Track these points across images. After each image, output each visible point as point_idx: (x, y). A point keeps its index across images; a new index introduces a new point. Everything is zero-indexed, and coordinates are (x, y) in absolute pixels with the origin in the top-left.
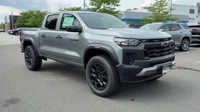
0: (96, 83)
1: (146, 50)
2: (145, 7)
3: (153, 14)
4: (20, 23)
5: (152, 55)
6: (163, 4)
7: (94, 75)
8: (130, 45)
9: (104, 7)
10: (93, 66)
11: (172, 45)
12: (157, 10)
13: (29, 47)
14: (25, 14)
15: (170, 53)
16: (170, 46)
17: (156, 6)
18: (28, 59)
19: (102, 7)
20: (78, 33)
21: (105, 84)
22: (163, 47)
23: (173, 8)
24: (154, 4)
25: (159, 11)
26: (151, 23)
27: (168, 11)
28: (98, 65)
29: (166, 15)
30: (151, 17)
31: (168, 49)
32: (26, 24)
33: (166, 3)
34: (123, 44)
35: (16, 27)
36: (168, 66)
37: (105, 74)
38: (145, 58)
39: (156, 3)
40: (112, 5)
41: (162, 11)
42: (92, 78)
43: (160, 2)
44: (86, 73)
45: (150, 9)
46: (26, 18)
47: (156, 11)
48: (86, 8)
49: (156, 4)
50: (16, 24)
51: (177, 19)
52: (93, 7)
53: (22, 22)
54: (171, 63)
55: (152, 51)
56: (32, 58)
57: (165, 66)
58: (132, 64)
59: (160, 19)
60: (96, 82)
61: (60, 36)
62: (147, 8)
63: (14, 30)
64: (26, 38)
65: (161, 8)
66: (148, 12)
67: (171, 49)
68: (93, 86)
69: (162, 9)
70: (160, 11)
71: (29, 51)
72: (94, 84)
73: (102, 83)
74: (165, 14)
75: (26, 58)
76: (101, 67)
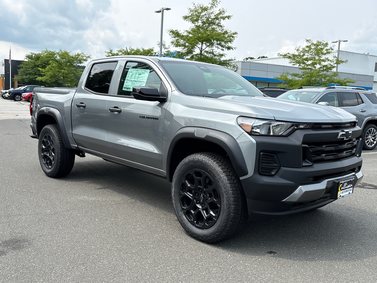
0: (193, 212)
1: (307, 146)
2: (285, 55)
3: (301, 69)
4: (25, 77)
5: (318, 158)
6: (322, 49)
7: (189, 195)
8: (272, 134)
9: (201, 51)
10: (189, 174)
11: (357, 139)
12: (310, 62)
13: (49, 127)
14: (38, 58)
15: (353, 155)
16: (354, 139)
17: (307, 54)
18: (45, 153)
19: (197, 51)
20: (157, 102)
21: (214, 215)
22: (342, 142)
23: (341, 58)
24: (303, 49)
25: (313, 64)
26: (302, 88)
27: (332, 64)
28: (199, 174)
29: (328, 73)
30: (296, 75)
31: (350, 146)
32: (39, 78)
33: (328, 48)
34: (258, 130)
35: (16, 84)
36: (349, 183)
37: (216, 193)
38: (304, 164)
39: (307, 47)
40: (218, 48)
41: (320, 64)
42: (185, 200)
43: (317, 45)
44: (173, 190)
45: (294, 59)
46: (38, 66)
47: (307, 63)
48: (164, 51)
49: (307, 49)
50: (16, 78)
51: (350, 82)
52: (179, 49)
53: (30, 74)
54: (354, 175)
55: (319, 148)
56: (53, 150)
57: (343, 182)
58: (275, 175)
59: (315, 80)
60: (192, 209)
61: (117, 108)
62: (290, 57)
63: (11, 89)
64: (44, 108)
65: (317, 58)
66: (291, 65)
67: (355, 146)
68: (185, 218)
69: (320, 61)
70: (316, 64)
71: (49, 137)
72: (188, 213)
73: (208, 212)
74: (325, 70)
75: (41, 150)
76: (207, 177)
